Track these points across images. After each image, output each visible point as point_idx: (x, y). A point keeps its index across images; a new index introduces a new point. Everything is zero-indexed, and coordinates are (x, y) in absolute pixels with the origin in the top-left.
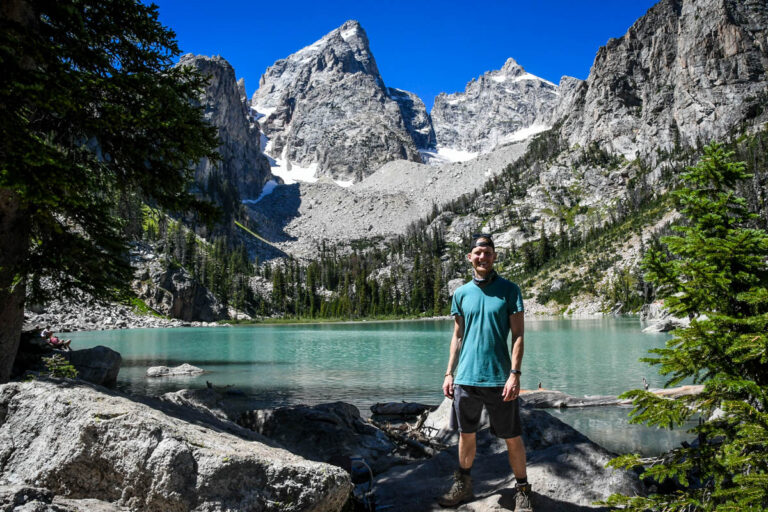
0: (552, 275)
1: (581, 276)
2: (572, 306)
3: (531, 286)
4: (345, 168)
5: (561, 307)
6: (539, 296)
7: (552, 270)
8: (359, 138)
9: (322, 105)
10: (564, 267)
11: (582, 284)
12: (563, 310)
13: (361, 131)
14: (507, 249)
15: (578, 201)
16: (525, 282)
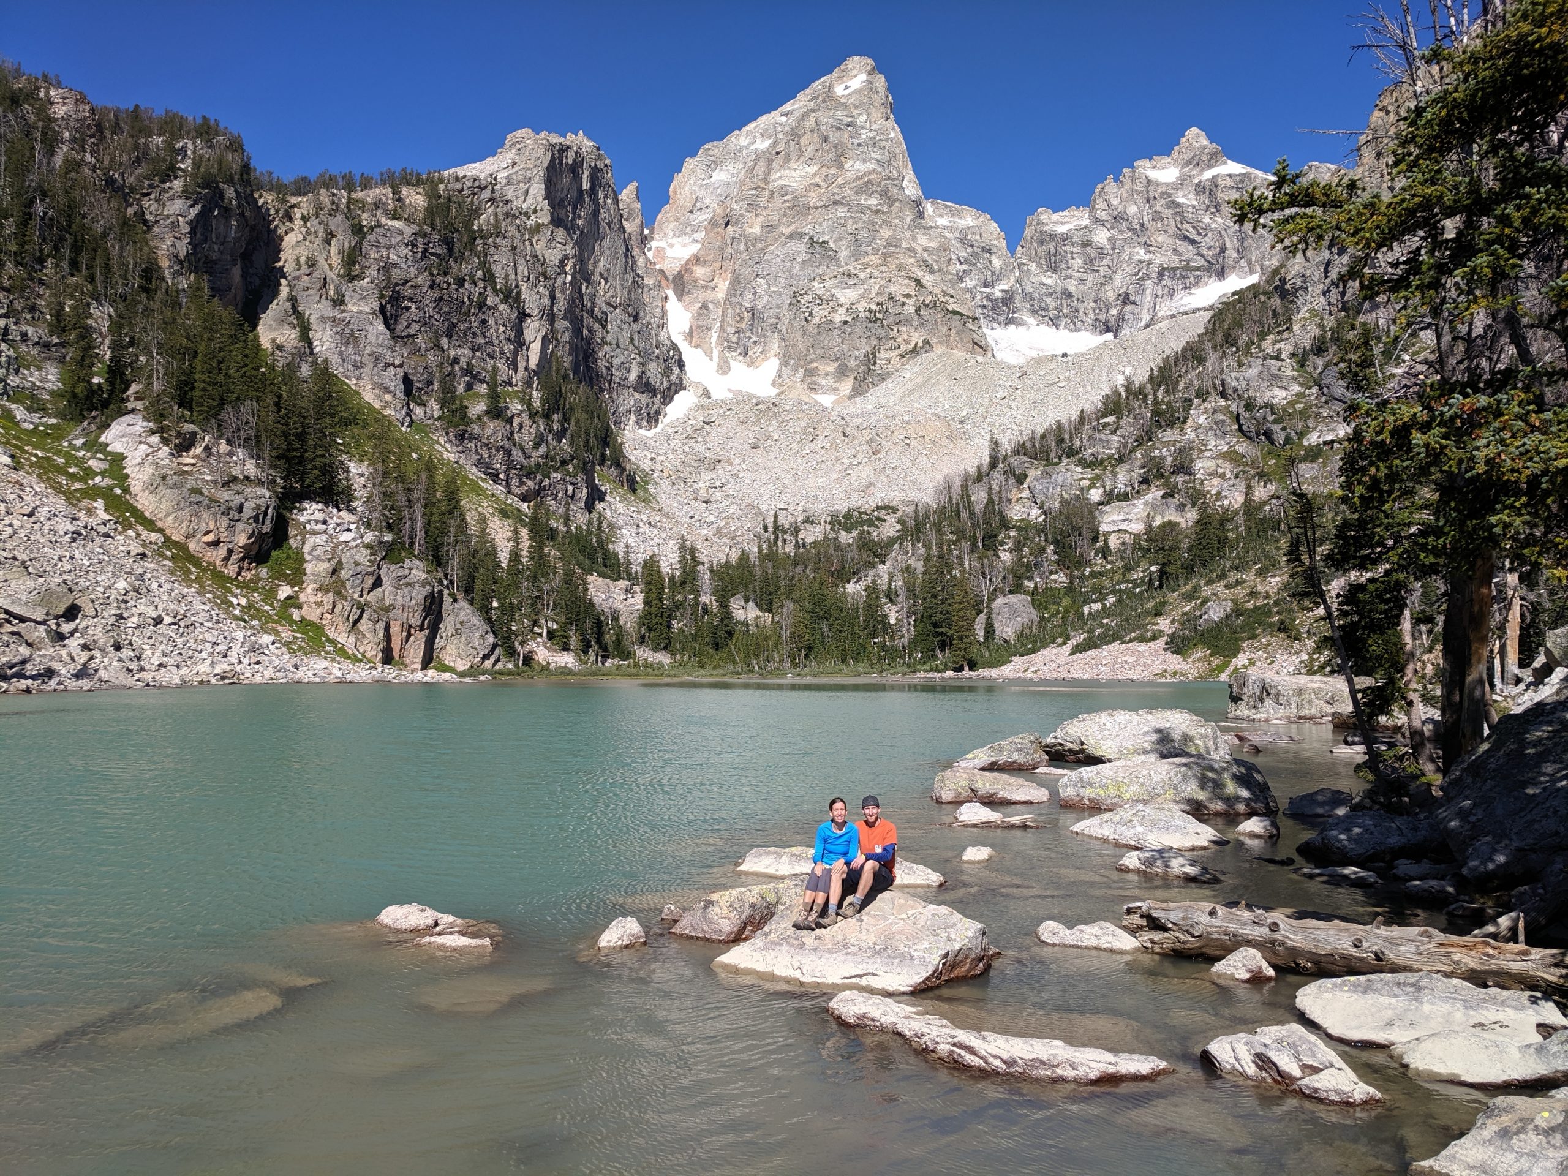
0: (1206, 591)
1: (1267, 597)
2: (1241, 660)
3: (1158, 614)
4: (832, 367)
5: (1216, 661)
6: (1172, 637)
7: (1210, 582)
8: (861, 306)
9: (791, 237)
10: (1233, 576)
11: (1269, 614)
12: (1220, 669)
13: (867, 290)
14: (1137, 536)
15: (1301, 435)
16: (1149, 606)
